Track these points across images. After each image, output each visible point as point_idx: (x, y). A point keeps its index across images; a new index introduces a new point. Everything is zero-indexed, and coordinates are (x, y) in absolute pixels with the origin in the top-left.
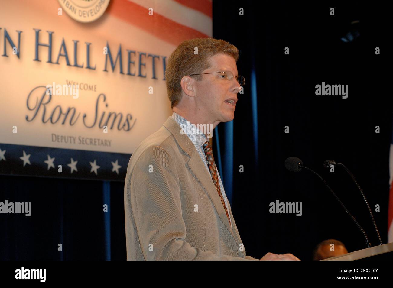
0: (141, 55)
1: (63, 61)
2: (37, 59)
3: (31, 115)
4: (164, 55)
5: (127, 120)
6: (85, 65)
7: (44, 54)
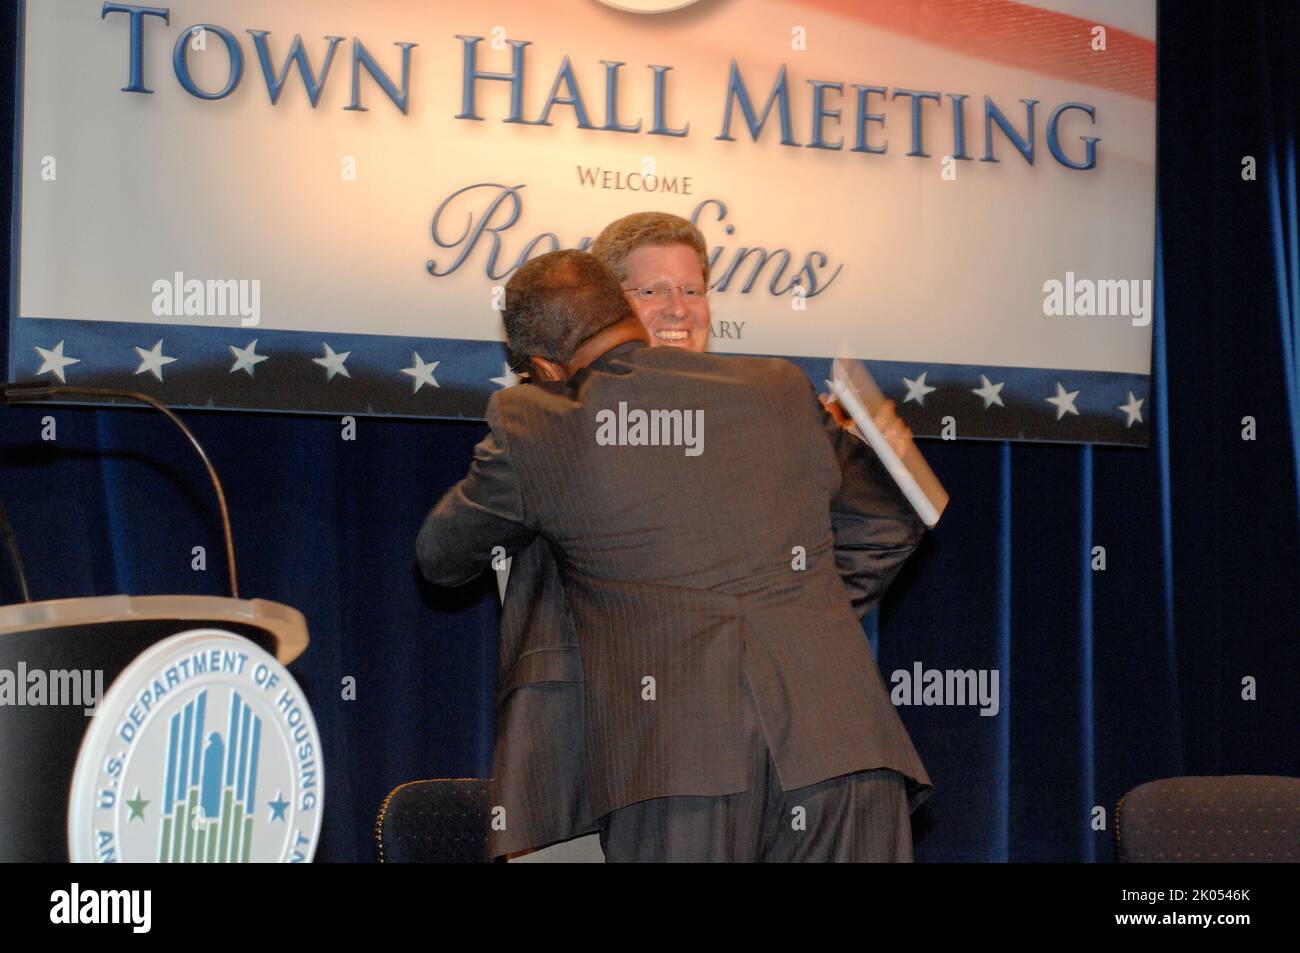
0: (864, 96)
1: (566, 118)
2: (470, 113)
3: (446, 259)
4: (958, 90)
5: (808, 268)
6: (649, 124)
7: (496, 101)
